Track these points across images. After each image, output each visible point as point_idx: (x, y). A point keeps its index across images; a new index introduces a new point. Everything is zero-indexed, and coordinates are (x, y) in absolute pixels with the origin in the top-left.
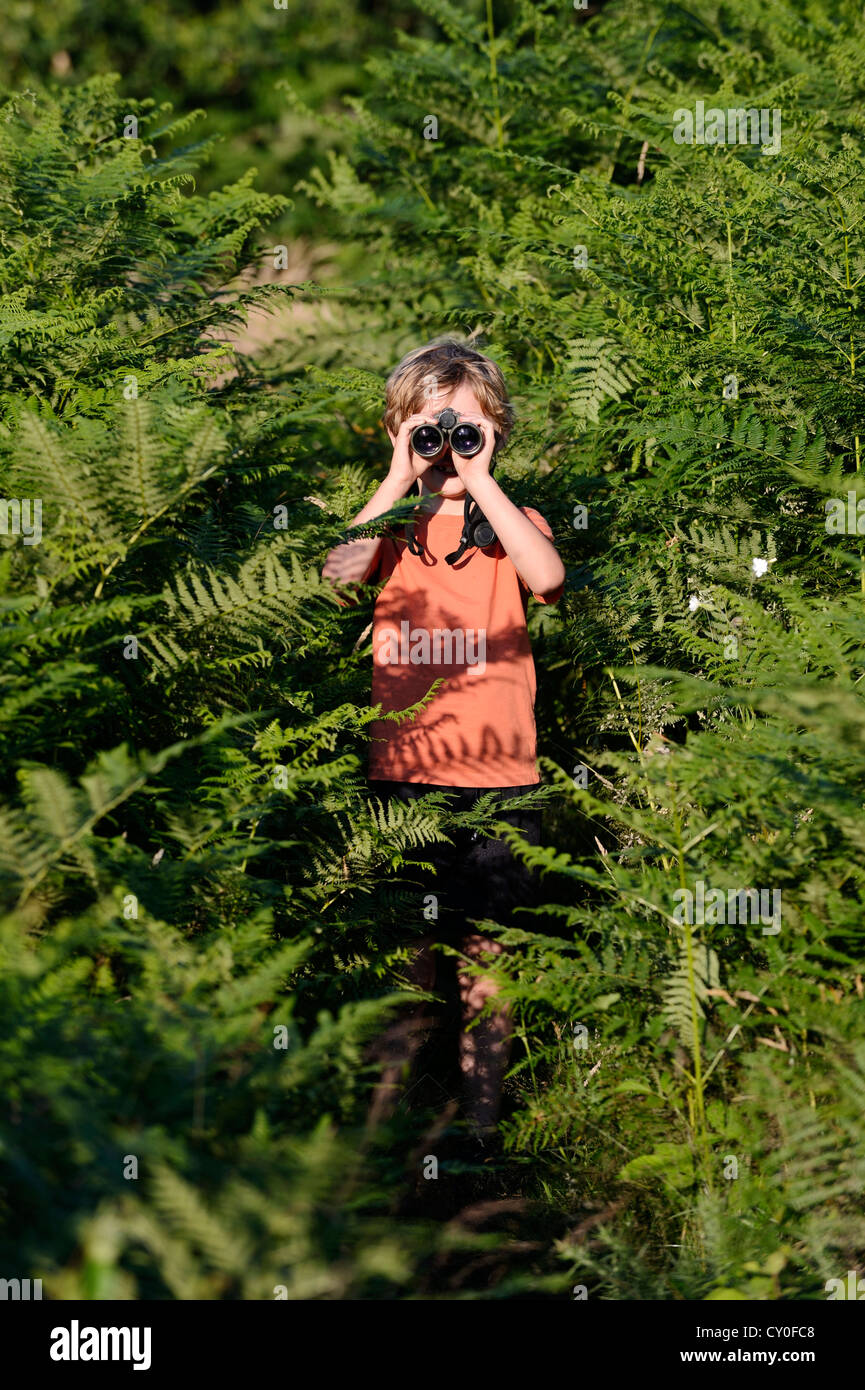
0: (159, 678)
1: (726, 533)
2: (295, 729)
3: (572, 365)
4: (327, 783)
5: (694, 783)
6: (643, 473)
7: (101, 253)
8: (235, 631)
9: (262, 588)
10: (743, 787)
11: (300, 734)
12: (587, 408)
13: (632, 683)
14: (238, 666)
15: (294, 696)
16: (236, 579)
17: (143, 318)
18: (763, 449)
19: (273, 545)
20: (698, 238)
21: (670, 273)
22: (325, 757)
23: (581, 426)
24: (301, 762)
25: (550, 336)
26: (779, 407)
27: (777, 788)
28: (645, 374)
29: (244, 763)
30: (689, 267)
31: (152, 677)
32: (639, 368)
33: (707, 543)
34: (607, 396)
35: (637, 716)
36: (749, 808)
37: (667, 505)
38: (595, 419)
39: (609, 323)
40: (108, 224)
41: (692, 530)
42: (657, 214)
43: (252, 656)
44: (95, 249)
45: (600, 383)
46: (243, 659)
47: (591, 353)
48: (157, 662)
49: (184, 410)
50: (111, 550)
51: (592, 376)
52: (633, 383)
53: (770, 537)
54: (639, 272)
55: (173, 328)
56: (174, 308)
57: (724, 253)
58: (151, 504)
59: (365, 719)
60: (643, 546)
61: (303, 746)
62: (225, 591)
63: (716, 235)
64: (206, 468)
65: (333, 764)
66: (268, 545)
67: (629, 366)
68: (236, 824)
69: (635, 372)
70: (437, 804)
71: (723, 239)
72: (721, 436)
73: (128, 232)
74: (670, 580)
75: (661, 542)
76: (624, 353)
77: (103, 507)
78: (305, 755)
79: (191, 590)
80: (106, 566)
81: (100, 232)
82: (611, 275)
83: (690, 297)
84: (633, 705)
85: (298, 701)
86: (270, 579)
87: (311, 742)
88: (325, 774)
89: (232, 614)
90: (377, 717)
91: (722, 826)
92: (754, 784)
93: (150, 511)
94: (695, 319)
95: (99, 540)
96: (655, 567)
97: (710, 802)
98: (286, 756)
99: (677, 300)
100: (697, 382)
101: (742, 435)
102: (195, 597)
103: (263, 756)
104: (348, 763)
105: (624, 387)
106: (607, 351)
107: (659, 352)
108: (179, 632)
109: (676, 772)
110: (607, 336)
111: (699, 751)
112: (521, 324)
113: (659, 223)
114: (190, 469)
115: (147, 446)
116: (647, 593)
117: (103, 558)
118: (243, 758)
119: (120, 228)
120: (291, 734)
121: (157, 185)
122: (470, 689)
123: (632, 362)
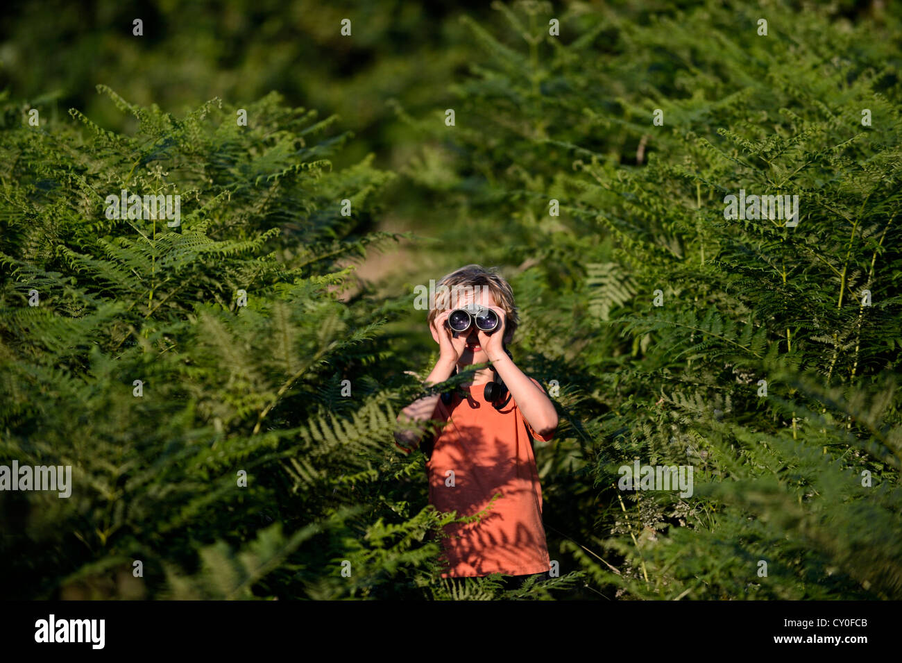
0: (299, 490)
1: (698, 397)
2: (394, 526)
3: (590, 281)
4: (417, 563)
5: (673, 561)
6: (640, 356)
7: (266, 208)
8: (352, 456)
9: (368, 427)
10: (709, 564)
11: (398, 528)
12: (600, 311)
13: (634, 500)
14: (354, 481)
15: (395, 505)
16: (352, 421)
17: (294, 253)
18: (722, 335)
19: (378, 398)
20: (676, 197)
21: (658, 220)
22: (416, 545)
23: (597, 324)
24: (399, 548)
25: (575, 264)
26: (734, 309)
27: (732, 565)
28: (641, 287)
29: (358, 549)
30: (671, 214)
31: (295, 489)
32: (636, 283)
33: (684, 403)
34: (614, 303)
35: (637, 523)
36: (713, 578)
37: (656, 375)
38: (606, 318)
39: (615, 251)
40: (271, 189)
41: (673, 395)
42: (648, 180)
43: (364, 474)
44: (261, 205)
45: (609, 294)
46: (358, 476)
47: (604, 273)
48: (298, 479)
49: (317, 303)
50: (265, 400)
51: (603, 289)
52: (631, 294)
53: (728, 398)
54: (636, 219)
55: (314, 258)
56: (315, 245)
57: (695, 206)
58: (294, 367)
59: (445, 522)
60: (638, 405)
61: (399, 537)
62: (344, 430)
63: (690, 193)
64: (332, 341)
65: (421, 551)
66: (374, 397)
67: (630, 283)
68: (353, 592)
69: (634, 286)
70: (496, 581)
71: (694, 197)
72: (694, 327)
73: (284, 194)
74: (659, 428)
75: (652, 403)
76: (626, 273)
77: (258, 370)
78: (401, 544)
79: (320, 429)
80: (262, 411)
81: (266, 194)
82: (616, 221)
83: (672, 236)
84: (634, 515)
85: (398, 508)
86: (373, 421)
87: (405, 534)
88: (415, 557)
89: (348, 445)
90: (453, 520)
91: (694, 591)
92: (716, 563)
93: (293, 372)
94: (675, 251)
95: (258, 392)
96: (649, 421)
97: (685, 575)
98: (389, 543)
99: (662, 238)
100: (677, 292)
101: (708, 327)
102: (322, 434)
103: (373, 544)
104: (431, 550)
105: (626, 297)
106: (615, 272)
107: (651, 272)
108: (312, 458)
109: (661, 553)
110: (614, 261)
111: (677, 538)
112: (556, 256)
113: (650, 186)
114: (320, 344)
115: (290, 329)
116: (644, 438)
117: (261, 405)
118: (358, 545)
119: (279, 192)
120: (391, 529)
121: (306, 166)
122: (509, 496)
123: (633, 280)
